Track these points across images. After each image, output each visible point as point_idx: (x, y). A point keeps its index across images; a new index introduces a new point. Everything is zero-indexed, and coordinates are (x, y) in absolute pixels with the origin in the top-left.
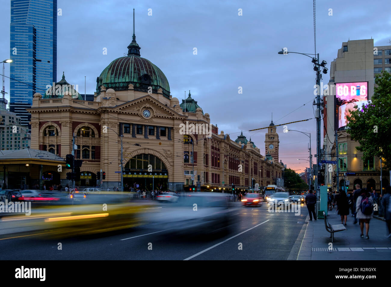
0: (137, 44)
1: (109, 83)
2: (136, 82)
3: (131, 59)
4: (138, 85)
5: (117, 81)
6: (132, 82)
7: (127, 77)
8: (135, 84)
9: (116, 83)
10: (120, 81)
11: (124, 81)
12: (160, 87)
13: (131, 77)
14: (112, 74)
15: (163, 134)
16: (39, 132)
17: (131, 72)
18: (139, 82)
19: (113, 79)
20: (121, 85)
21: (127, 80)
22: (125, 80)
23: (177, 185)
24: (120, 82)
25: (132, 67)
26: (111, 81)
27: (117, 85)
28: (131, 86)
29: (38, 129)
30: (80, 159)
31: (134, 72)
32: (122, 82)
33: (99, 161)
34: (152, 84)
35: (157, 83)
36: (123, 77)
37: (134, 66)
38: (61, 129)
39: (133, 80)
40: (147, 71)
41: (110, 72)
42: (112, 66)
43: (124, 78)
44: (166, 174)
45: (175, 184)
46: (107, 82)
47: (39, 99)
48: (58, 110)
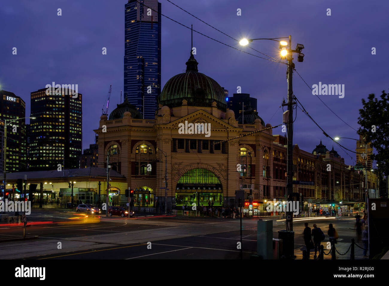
0: (195, 60)
1: (165, 101)
2: (190, 97)
3: (186, 75)
4: (191, 100)
5: (172, 98)
6: (186, 98)
7: (181, 94)
8: (189, 100)
9: (172, 100)
10: (175, 97)
11: (178, 97)
12: (215, 100)
13: (185, 93)
14: (168, 91)
15: (217, 147)
16: (104, 151)
17: (185, 88)
18: (192, 97)
19: (169, 96)
20: (176, 101)
21: (181, 97)
22: (180, 97)
23: (231, 199)
24: (175, 99)
25: (186, 83)
26: (167, 99)
27: (173, 102)
28: (185, 102)
29: (103, 148)
30: (139, 176)
31: (188, 88)
32: (177, 99)
33: (155, 177)
34: (206, 98)
35: (211, 97)
36: (177, 94)
37: (189, 81)
38: (121, 148)
39: (187, 96)
40: (201, 85)
41: (167, 90)
42: (168, 84)
43: (179, 95)
44: (220, 189)
45: (229, 199)
46: (164, 100)
47: (105, 121)
48: (119, 130)
